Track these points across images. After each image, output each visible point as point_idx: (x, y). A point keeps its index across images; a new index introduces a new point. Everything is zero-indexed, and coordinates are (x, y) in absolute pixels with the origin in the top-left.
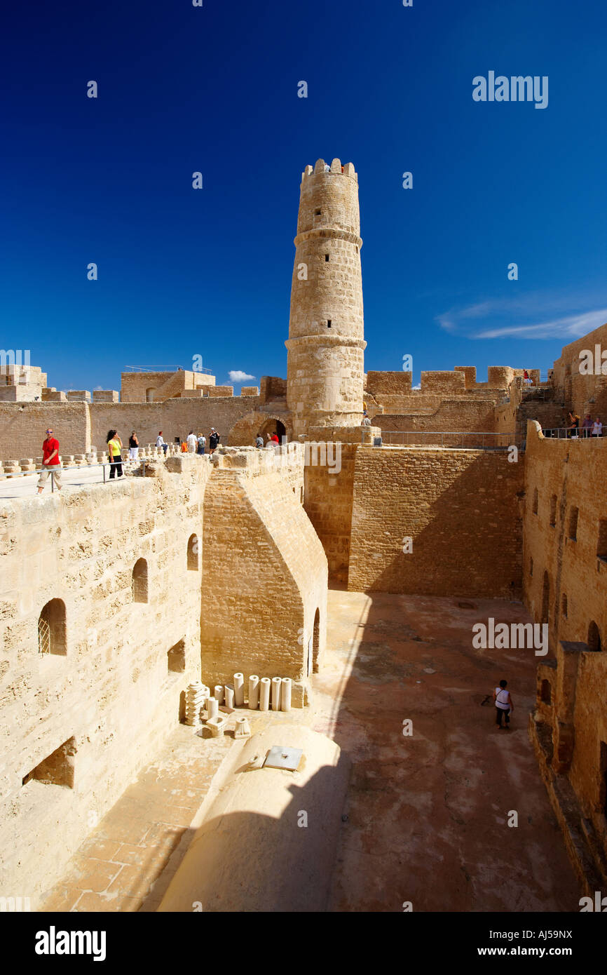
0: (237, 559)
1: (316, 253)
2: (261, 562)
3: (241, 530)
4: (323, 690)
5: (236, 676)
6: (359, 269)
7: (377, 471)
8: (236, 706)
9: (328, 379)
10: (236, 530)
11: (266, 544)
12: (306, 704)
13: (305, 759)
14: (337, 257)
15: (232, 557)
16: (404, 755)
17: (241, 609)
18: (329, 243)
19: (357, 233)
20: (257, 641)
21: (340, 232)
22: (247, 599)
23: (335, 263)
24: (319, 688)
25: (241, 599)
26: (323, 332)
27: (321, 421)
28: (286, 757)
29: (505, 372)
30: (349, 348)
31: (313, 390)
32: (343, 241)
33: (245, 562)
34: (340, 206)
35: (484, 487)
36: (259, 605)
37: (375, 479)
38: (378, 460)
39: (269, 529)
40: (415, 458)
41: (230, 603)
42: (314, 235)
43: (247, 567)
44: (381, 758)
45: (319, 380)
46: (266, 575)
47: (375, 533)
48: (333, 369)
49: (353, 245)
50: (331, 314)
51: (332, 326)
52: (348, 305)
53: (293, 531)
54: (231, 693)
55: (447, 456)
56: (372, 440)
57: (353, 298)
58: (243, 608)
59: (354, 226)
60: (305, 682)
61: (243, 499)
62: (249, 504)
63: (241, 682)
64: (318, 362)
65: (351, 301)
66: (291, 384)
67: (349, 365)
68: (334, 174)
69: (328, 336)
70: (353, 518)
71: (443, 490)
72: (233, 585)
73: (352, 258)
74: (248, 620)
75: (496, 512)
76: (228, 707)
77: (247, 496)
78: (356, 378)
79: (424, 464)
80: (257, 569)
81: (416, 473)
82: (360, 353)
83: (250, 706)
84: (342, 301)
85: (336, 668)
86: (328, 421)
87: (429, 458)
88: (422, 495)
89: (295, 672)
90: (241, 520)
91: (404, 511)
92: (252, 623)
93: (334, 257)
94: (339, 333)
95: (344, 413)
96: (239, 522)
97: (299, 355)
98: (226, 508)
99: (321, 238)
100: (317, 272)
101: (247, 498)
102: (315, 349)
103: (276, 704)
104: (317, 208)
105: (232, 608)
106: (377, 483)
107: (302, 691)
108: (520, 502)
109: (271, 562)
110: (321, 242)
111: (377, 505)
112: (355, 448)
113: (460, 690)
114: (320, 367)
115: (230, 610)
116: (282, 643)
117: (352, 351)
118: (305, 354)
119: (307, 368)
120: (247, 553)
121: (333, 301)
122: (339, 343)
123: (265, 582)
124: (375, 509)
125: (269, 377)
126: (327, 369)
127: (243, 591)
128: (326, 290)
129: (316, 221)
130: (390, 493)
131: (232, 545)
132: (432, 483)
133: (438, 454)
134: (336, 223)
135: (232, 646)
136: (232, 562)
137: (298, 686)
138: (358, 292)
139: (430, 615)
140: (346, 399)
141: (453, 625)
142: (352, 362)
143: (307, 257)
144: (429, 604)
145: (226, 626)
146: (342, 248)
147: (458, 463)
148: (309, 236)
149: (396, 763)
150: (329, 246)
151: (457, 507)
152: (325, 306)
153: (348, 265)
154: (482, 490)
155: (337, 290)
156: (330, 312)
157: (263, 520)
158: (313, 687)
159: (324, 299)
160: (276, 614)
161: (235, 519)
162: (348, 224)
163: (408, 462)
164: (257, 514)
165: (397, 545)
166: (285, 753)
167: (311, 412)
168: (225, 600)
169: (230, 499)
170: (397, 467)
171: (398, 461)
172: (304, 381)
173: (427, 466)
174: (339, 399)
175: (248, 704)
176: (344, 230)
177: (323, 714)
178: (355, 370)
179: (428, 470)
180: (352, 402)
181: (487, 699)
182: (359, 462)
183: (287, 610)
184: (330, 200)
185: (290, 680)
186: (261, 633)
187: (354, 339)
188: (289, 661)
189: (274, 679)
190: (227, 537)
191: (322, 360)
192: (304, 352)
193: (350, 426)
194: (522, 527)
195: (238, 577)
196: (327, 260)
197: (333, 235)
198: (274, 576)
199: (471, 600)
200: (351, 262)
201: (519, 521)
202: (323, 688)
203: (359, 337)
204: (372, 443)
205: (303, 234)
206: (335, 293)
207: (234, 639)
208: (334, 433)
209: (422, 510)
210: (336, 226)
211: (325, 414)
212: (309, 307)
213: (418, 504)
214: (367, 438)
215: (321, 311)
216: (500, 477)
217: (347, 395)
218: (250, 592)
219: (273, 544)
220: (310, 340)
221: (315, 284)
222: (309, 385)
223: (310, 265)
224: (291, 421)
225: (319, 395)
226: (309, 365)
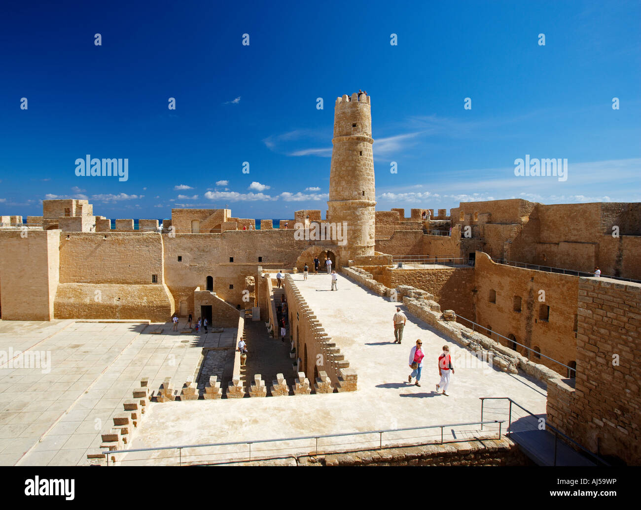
1: (354, 150)
9: (364, 226)
14: (365, 153)
18: (362, 144)
21: (367, 138)
23: (365, 157)
26: (360, 198)
27: (359, 252)
31: (354, 233)
32: (368, 143)
34: (366, 123)
35: (456, 288)
38: (403, 276)
40: (422, 274)
42: (353, 139)
45: (358, 227)
48: (365, 220)
50: (364, 187)
51: (365, 195)
52: (371, 182)
55: (438, 272)
64: (358, 216)
65: (372, 180)
67: (372, 218)
68: (363, 103)
69: (362, 201)
71: (437, 291)
79: (426, 277)
81: (423, 282)
84: (369, 180)
86: (363, 252)
87: (429, 274)
94: (368, 199)
97: (345, 211)
99: (357, 141)
100: (356, 161)
102: (355, 209)
104: (354, 122)
108: (475, 296)
110: (357, 143)
114: (359, 220)
117: (371, 209)
118: (349, 211)
119: (350, 220)
121: (365, 179)
122: (368, 205)
126: (363, 220)
128: (361, 173)
129: (354, 131)
133: (434, 271)
140: (371, 238)
143: (348, 151)
146: (368, 148)
147: (444, 276)
148: (349, 139)
150: (361, 146)
151: (444, 300)
152: (361, 182)
153: (371, 158)
154: (455, 290)
155: (367, 173)
159: (360, 178)
163: (418, 277)
167: (353, 246)
170: (413, 280)
171: (413, 276)
172: (349, 228)
173: (428, 278)
174: (368, 238)
176: (369, 137)
178: (374, 220)
179: (429, 281)
180: (373, 240)
184: (361, 118)
191: (360, 215)
192: (349, 210)
194: (475, 308)
196: (361, 154)
197: (364, 139)
201: (474, 305)
203: (374, 199)
205: (344, 137)
210: (365, 134)
211: (361, 248)
212: (351, 183)
215: (358, 185)
216: (464, 282)
220: (352, 203)
221: (354, 169)
222: (353, 230)
223: (351, 157)
224: (338, 251)
225: (358, 236)
226: (352, 218)
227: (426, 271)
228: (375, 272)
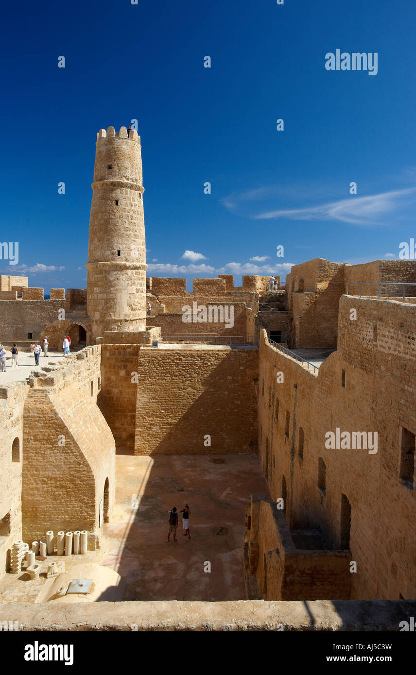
0: (48, 452)
1: (108, 199)
2: (65, 453)
3: (51, 432)
4: (111, 535)
5: (48, 533)
6: (142, 210)
7: (155, 366)
8: (48, 554)
9: (118, 295)
10: (47, 432)
11: (69, 440)
12: (98, 547)
13: (95, 585)
14: (124, 202)
15: (44, 451)
16: (161, 574)
17: (51, 486)
18: (118, 191)
19: (140, 183)
20: (63, 507)
21: (127, 183)
22: (55, 479)
23: (123, 207)
24: (108, 534)
25: (51, 479)
26: (114, 260)
27: (113, 327)
28: (82, 585)
29: (255, 280)
30: (134, 271)
31: (106, 303)
32: (129, 190)
33: (54, 453)
34: (126, 164)
35: (231, 376)
36: (64, 482)
37: (154, 372)
38: (155, 358)
39: (71, 430)
40: (182, 356)
41: (44, 482)
42: (107, 184)
43: (55, 456)
44: (147, 578)
45: (111, 295)
46: (69, 462)
47: (153, 412)
48: (121, 287)
49: (137, 192)
50: (120, 246)
51: (121, 255)
52: (133, 239)
53: (88, 426)
54: (45, 546)
55: (205, 354)
56: (151, 342)
57: (137, 233)
58: (53, 485)
59: (138, 178)
60: (97, 532)
61: (52, 411)
62: (56, 414)
63: (52, 537)
64: (110, 282)
65: (136, 236)
66: (89, 297)
67: (134, 284)
68: (122, 139)
69: (118, 262)
70: (137, 401)
71: (202, 378)
72: (46, 469)
73: (137, 203)
74: (56, 493)
75: (240, 393)
76: (42, 556)
77: (55, 408)
78: (140, 293)
79: (188, 360)
80: (62, 458)
81: (183, 367)
82: (142, 274)
83: (58, 553)
84: (128, 236)
85: (121, 517)
86: (118, 326)
87: (192, 356)
88: (187, 382)
89: (90, 526)
90: (51, 425)
91: (174, 394)
92: (59, 495)
93: (122, 202)
94: (127, 260)
95: (131, 320)
96: (49, 426)
97: (96, 276)
98: (40, 417)
99: (112, 187)
100: (109, 213)
101: (55, 410)
102: (108, 272)
103: (77, 550)
104: (108, 164)
105: (45, 486)
106: (155, 374)
107: (95, 539)
108: (255, 386)
109: (72, 453)
110: (112, 190)
111: (155, 390)
112: (138, 348)
113: (204, 526)
114: (112, 286)
115: (43, 488)
116: (81, 507)
117: (136, 273)
118: (100, 276)
119: (102, 286)
120: (55, 447)
121: (122, 236)
122: (126, 268)
123: (68, 467)
124: (154, 394)
125: (73, 289)
126: (117, 287)
127: (53, 474)
128: (116, 227)
129: (108, 174)
130: (165, 382)
131: (45, 442)
132: (194, 373)
133: (199, 353)
134: (124, 176)
135: (45, 512)
136: (44, 454)
137: (92, 536)
138: (141, 228)
139: (192, 471)
140: (132, 309)
141: (208, 477)
142: (136, 282)
143: (101, 201)
144: (193, 462)
145: (40, 498)
146: (128, 196)
147: (213, 359)
148: (103, 185)
149: (155, 580)
150: (118, 193)
151: (212, 390)
152: (116, 239)
153: (133, 208)
154: (230, 378)
155: (124, 228)
156: (119, 245)
157: (66, 425)
158: (104, 534)
159: (115, 234)
160: (76, 487)
161: (47, 425)
162: (134, 177)
163: (177, 359)
164: (62, 421)
165: (170, 419)
166: (81, 583)
167: (106, 320)
168: (40, 480)
169: (42, 411)
170: (169, 363)
171: (168, 358)
172: (100, 296)
173: (191, 361)
174: (127, 310)
175: (56, 552)
176: (130, 182)
177: (110, 552)
178: (139, 287)
179: (191, 364)
180: (137, 312)
181: (221, 530)
182: (141, 359)
183: (84, 484)
184: (119, 159)
185: (86, 532)
186: (66, 502)
187: (138, 264)
188: (85, 519)
189: (75, 533)
190: (40, 437)
191: (113, 281)
192: (100, 274)
193: (135, 331)
194: (257, 403)
195: (49, 464)
196: (117, 204)
197: (121, 185)
198: (75, 461)
199: (223, 457)
200: (135, 206)
201: (255, 398)
202: (111, 533)
203: (142, 262)
204: (151, 344)
205: (98, 182)
206: (123, 229)
207: (47, 507)
208: (123, 336)
209: (188, 394)
210: (124, 178)
211: (116, 321)
212: (103, 240)
213: (184, 389)
214: (148, 340)
215: (112, 243)
216: (242, 368)
217: (133, 306)
218: (58, 474)
219: (73, 440)
220: (104, 265)
221: (108, 222)
222: (104, 299)
223: (103, 207)
224: (90, 326)
225: (111, 307)
226: (103, 284)
227: (188, 353)
228: (129, 352)
